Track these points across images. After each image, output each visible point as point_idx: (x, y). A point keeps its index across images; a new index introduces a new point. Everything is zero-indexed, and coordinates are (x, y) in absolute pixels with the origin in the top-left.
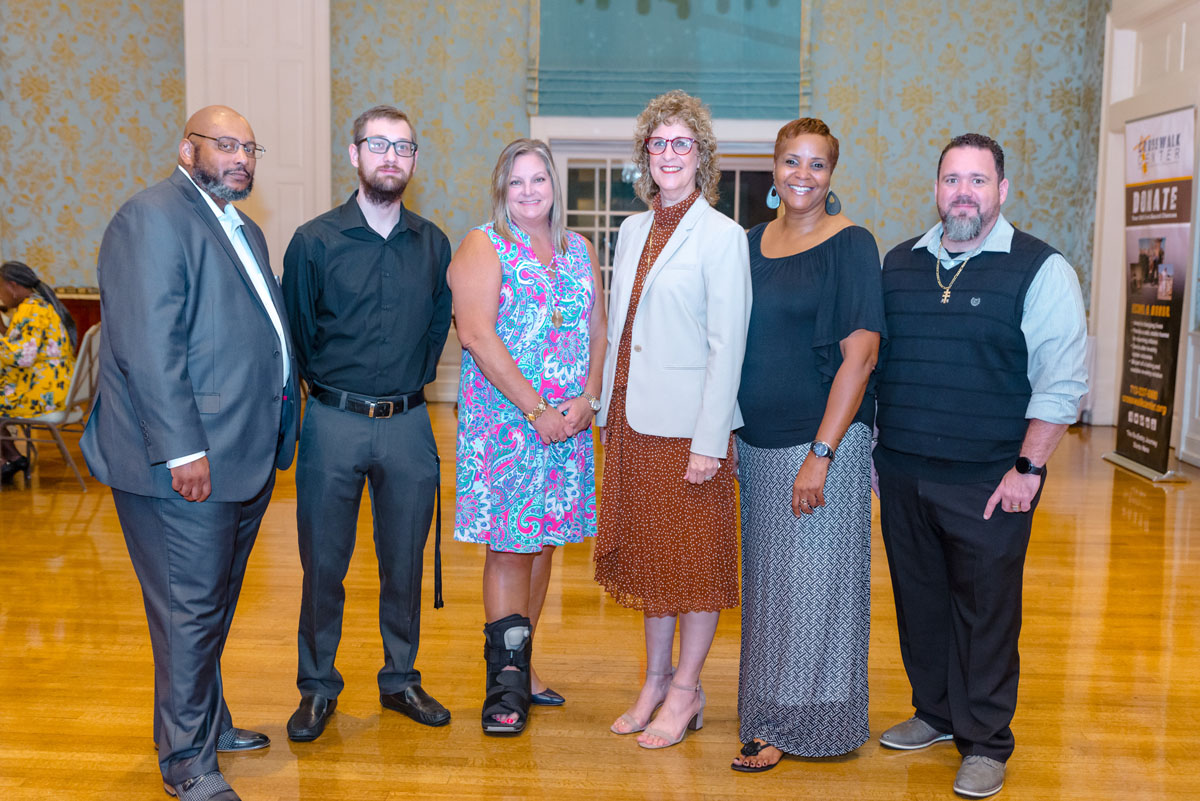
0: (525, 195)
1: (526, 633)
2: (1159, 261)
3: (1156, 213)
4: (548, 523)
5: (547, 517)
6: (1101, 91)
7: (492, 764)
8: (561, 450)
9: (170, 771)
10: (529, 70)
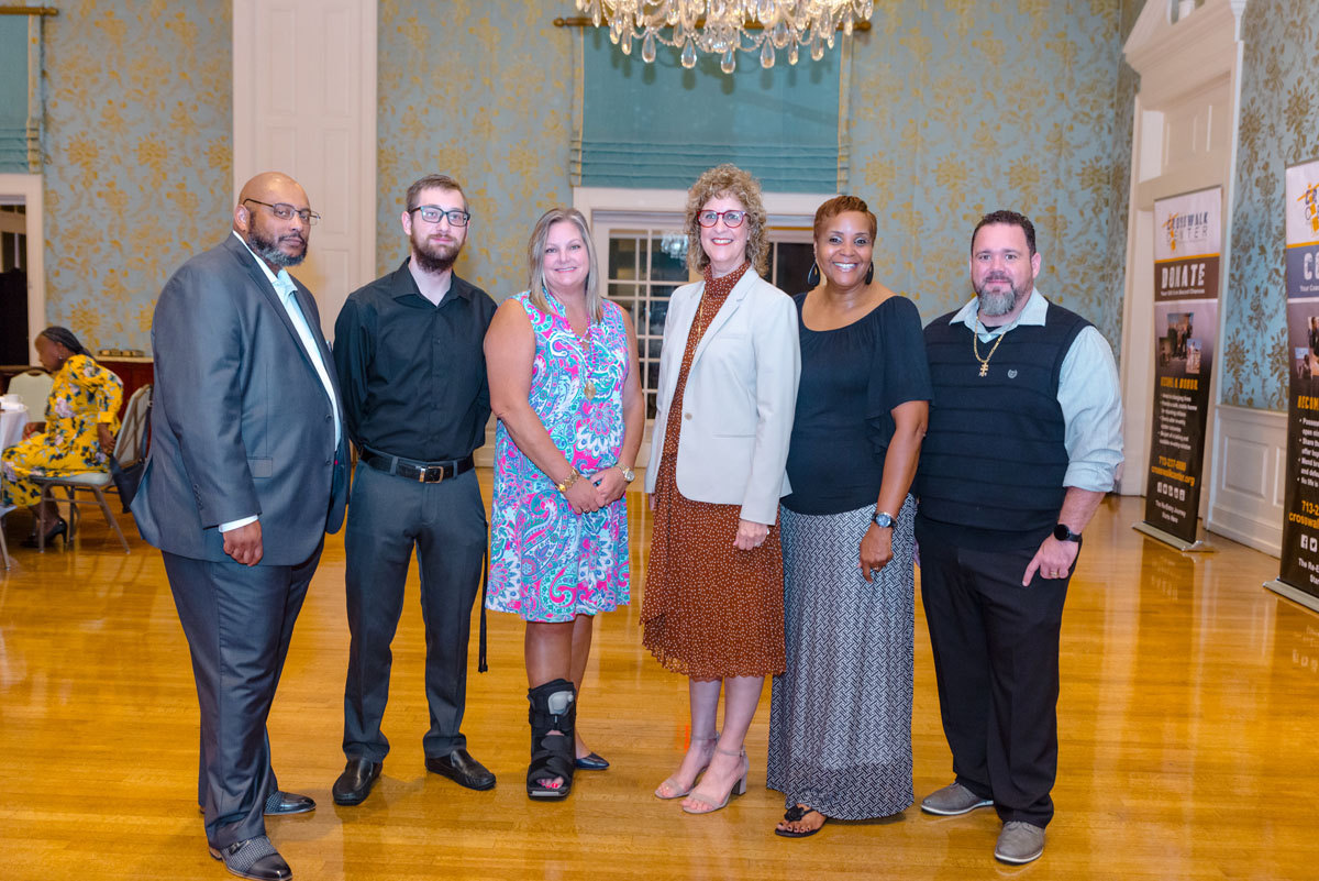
0: (560, 262)
1: (570, 698)
2: (1188, 335)
3: (1184, 288)
4: (581, 591)
5: (580, 586)
6: (1130, 169)
7: (536, 829)
8: (594, 520)
9: (216, 834)
10: (573, 141)
